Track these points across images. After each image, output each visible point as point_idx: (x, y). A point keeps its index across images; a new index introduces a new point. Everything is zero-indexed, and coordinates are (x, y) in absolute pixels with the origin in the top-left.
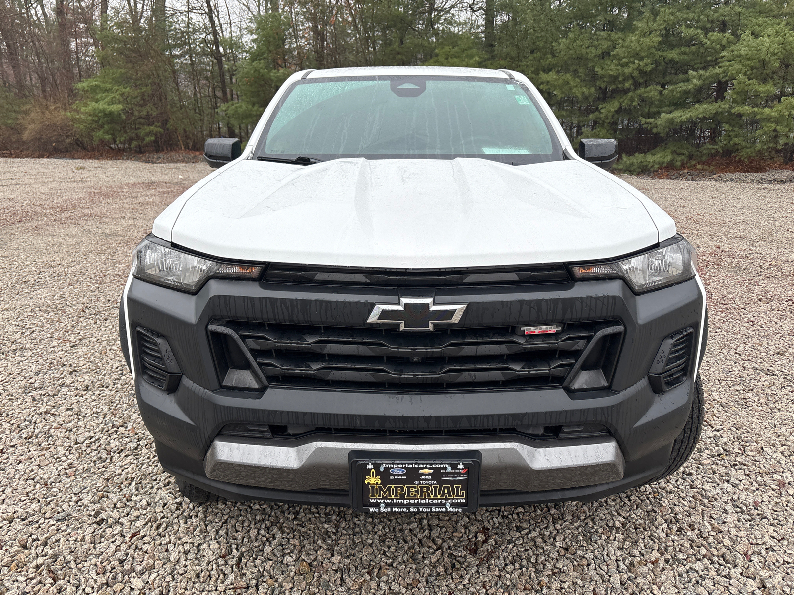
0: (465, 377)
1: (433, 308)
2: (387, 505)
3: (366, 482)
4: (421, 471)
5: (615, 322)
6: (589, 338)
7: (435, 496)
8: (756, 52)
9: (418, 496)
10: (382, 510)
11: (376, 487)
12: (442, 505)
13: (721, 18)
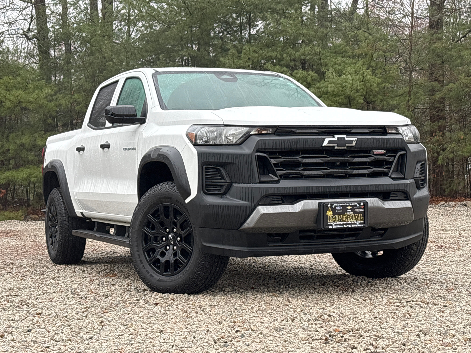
0: (355, 172)
1: (346, 139)
2: (336, 225)
3: (327, 214)
4: (347, 208)
5: (403, 150)
6: (395, 156)
7: (353, 220)
8: (341, 89)
9: (346, 220)
10: (334, 227)
11: (331, 216)
12: (355, 224)
13: (303, 57)
